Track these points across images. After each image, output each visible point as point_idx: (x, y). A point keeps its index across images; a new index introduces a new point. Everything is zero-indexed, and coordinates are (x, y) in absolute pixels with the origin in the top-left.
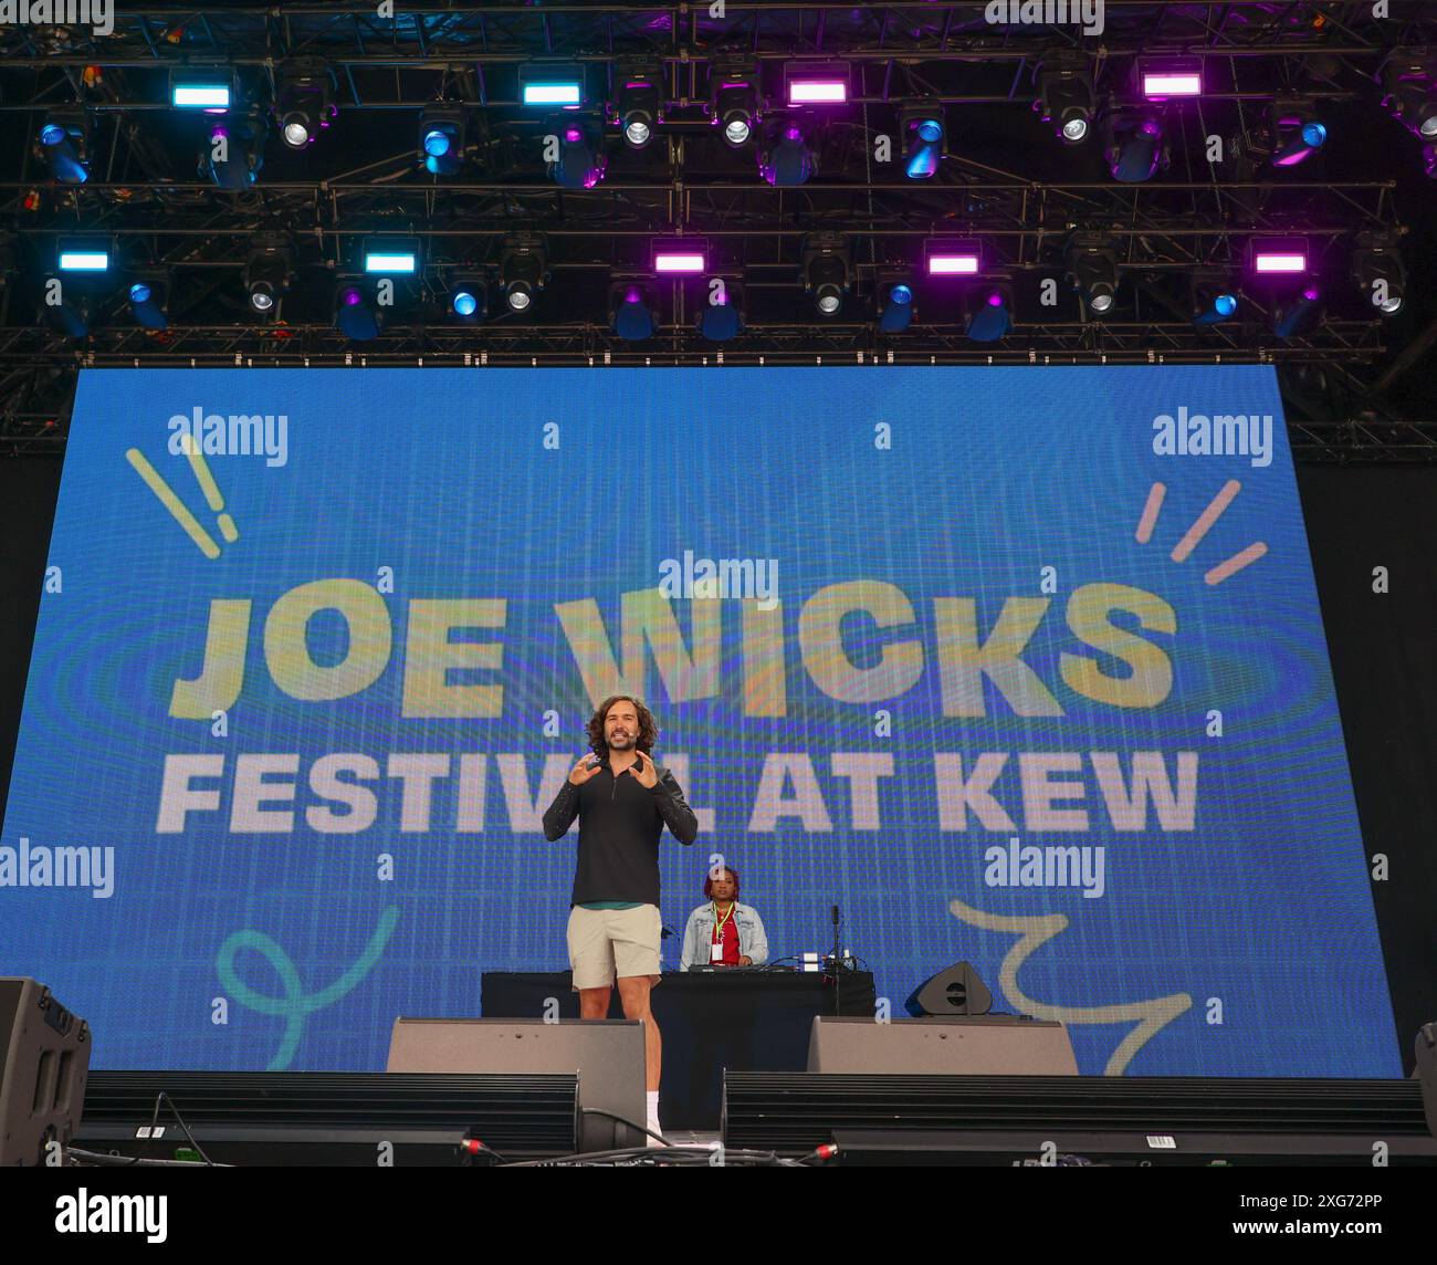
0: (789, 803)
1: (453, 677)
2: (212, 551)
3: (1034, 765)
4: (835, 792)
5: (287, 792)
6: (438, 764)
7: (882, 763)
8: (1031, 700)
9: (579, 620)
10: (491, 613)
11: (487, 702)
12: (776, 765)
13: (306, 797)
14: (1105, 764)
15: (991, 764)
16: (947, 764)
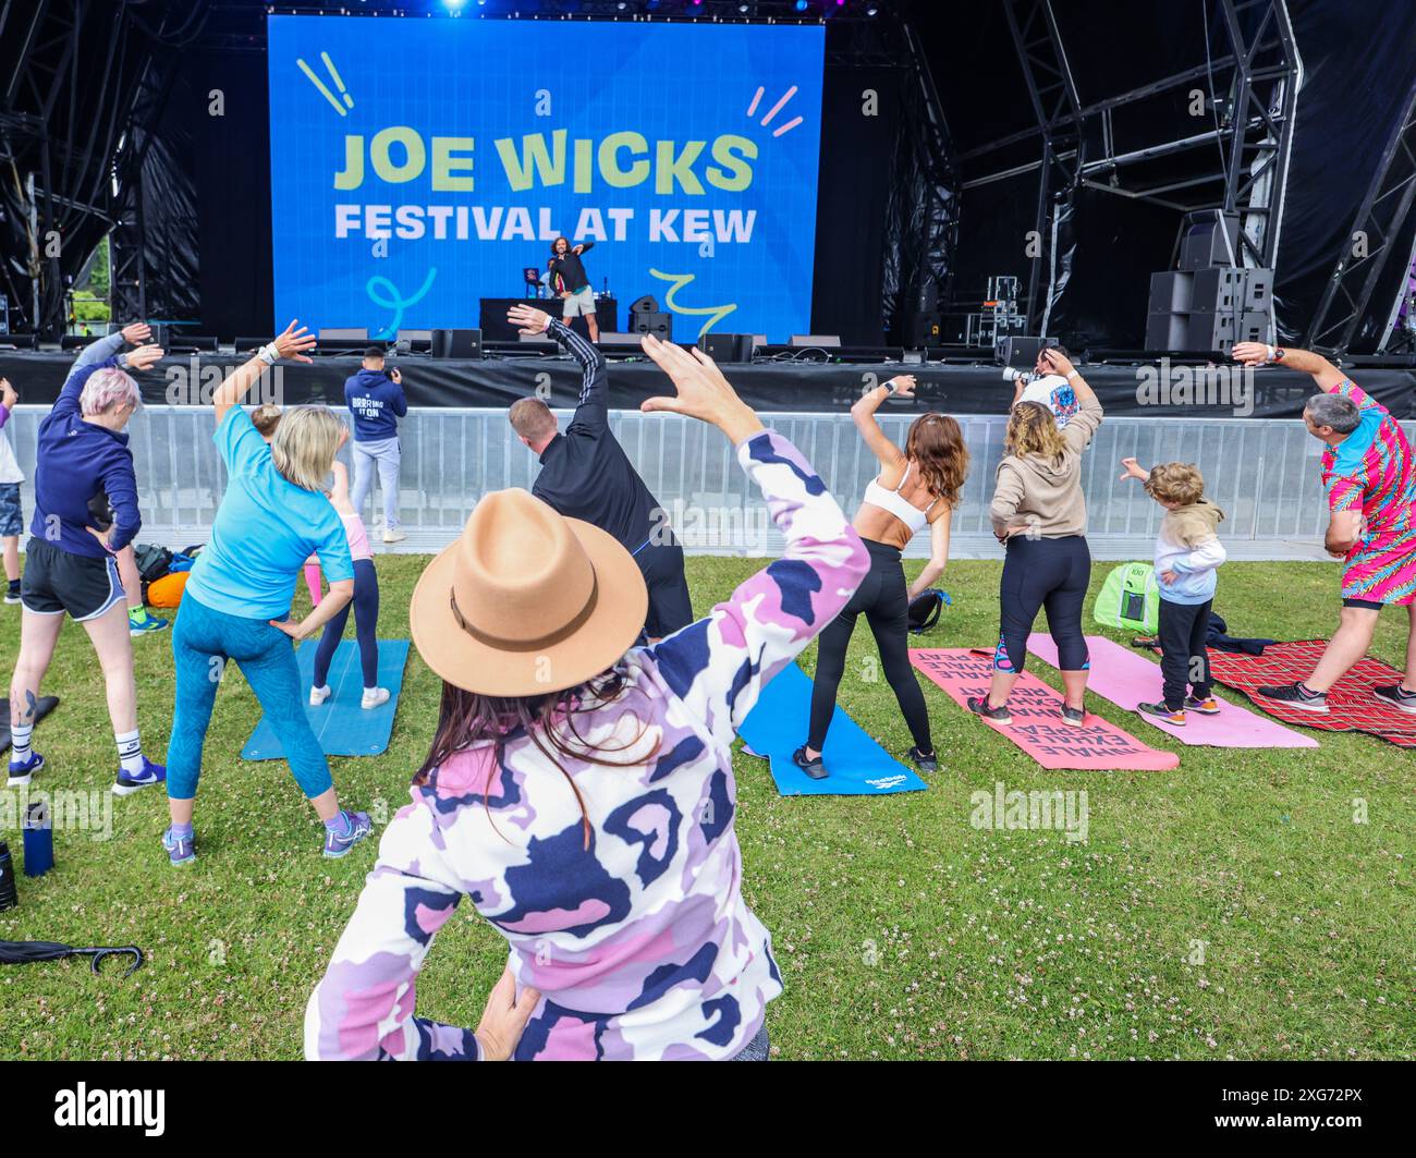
0: (590, 229)
1: (454, 173)
2: (343, 113)
3: (690, 215)
4: (609, 225)
5: (388, 221)
6: (448, 211)
7: (629, 213)
8: (692, 187)
9: (505, 147)
10: (467, 144)
11: (466, 185)
12: (586, 213)
13: (395, 225)
14: (719, 215)
15: (673, 214)
16: (655, 214)
